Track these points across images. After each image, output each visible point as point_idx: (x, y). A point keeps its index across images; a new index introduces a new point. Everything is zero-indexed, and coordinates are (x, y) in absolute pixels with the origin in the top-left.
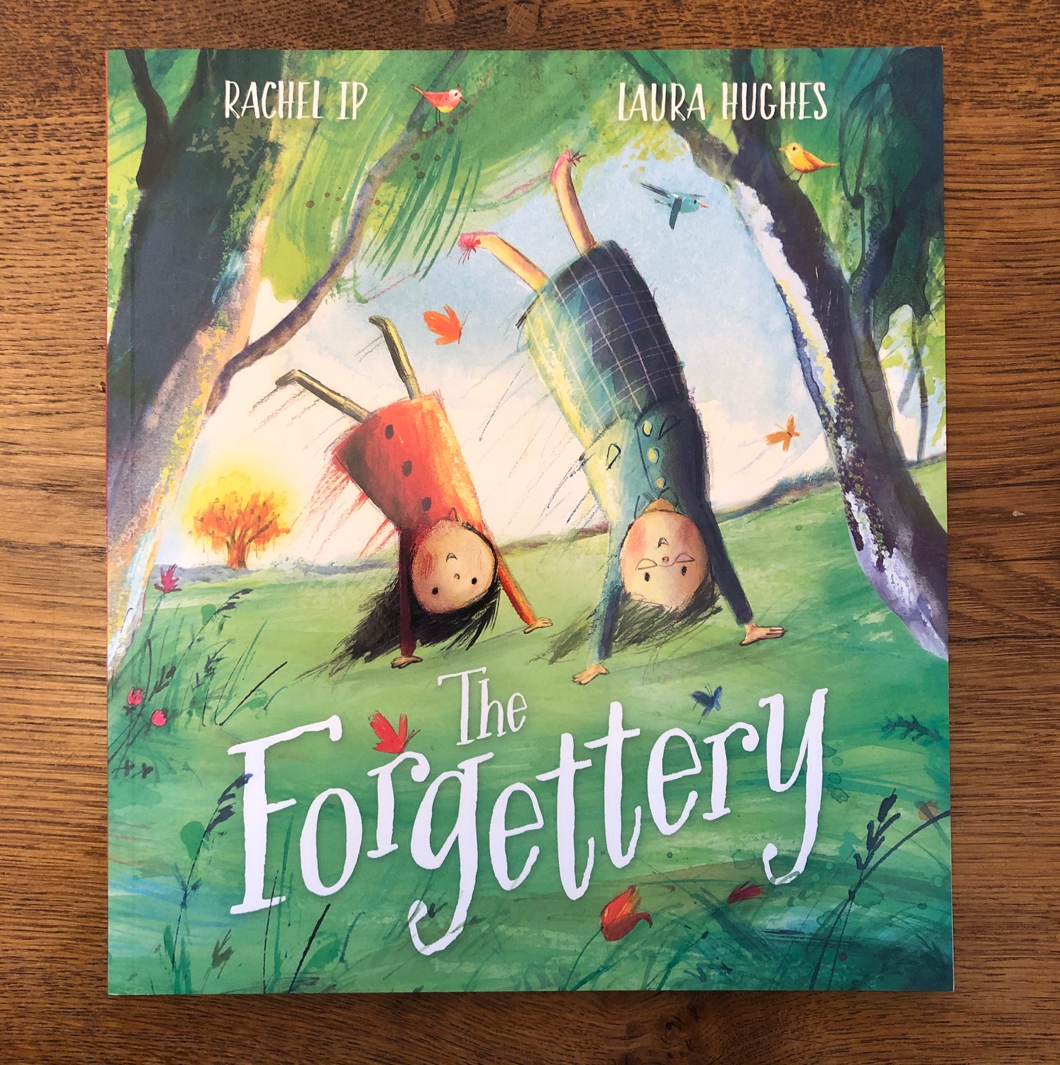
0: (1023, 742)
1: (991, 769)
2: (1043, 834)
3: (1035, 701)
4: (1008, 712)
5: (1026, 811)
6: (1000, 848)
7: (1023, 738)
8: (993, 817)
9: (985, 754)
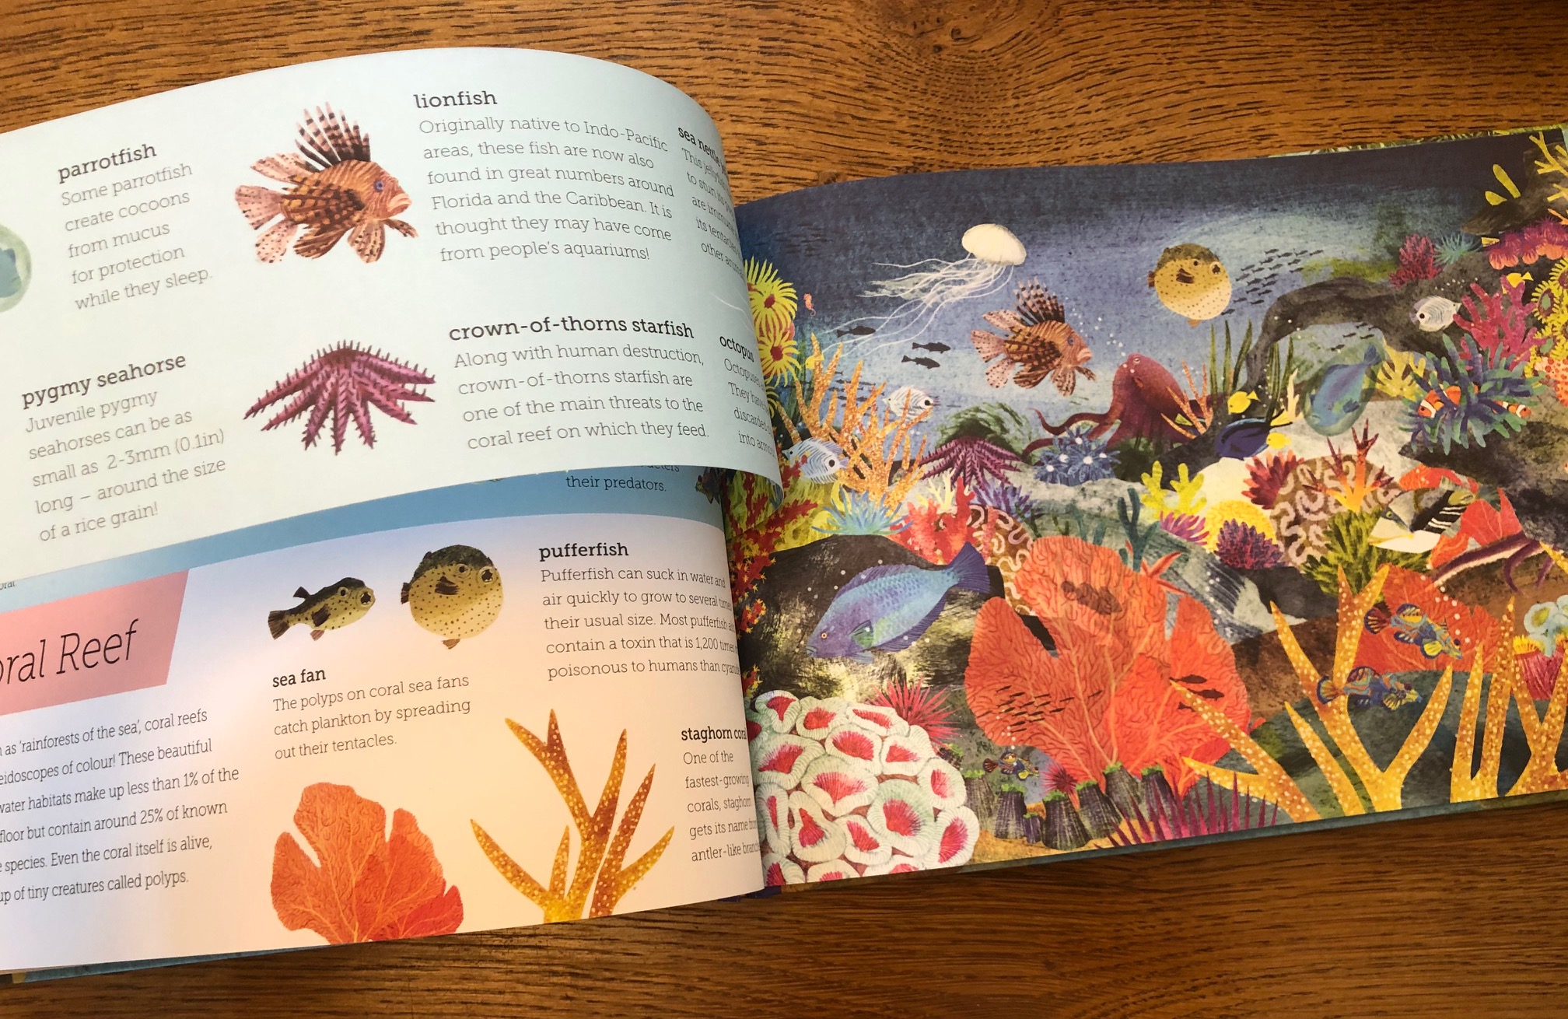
0: (1445, 890)
1: (1416, 918)
2: (1478, 983)
3: (1453, 848)
4: (1426, 859)
5: (1455, 959)
6: (1434, 999)
7: (1444, 885)
8: (1424, 967)
9: (1409, 903)
